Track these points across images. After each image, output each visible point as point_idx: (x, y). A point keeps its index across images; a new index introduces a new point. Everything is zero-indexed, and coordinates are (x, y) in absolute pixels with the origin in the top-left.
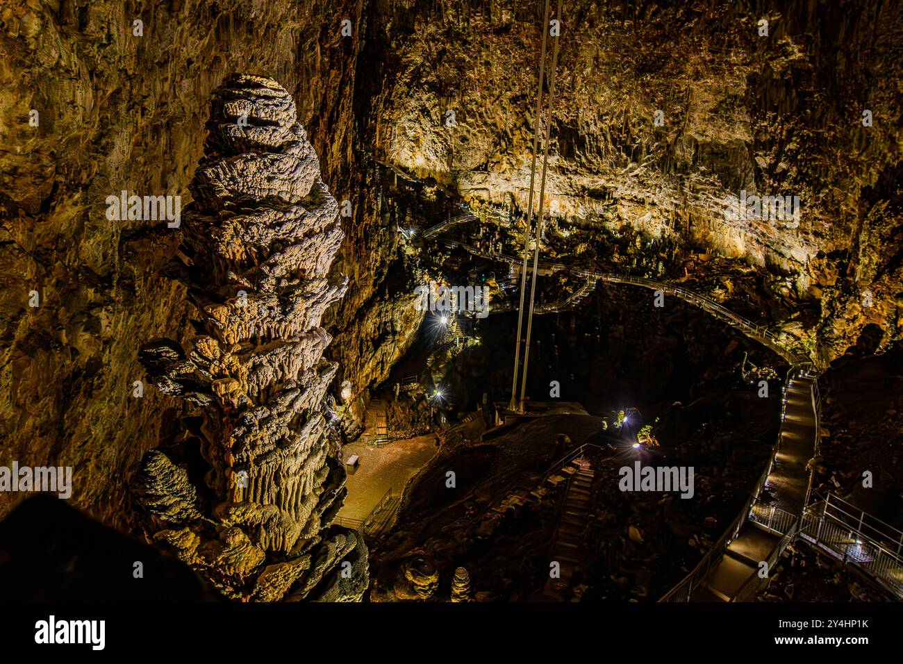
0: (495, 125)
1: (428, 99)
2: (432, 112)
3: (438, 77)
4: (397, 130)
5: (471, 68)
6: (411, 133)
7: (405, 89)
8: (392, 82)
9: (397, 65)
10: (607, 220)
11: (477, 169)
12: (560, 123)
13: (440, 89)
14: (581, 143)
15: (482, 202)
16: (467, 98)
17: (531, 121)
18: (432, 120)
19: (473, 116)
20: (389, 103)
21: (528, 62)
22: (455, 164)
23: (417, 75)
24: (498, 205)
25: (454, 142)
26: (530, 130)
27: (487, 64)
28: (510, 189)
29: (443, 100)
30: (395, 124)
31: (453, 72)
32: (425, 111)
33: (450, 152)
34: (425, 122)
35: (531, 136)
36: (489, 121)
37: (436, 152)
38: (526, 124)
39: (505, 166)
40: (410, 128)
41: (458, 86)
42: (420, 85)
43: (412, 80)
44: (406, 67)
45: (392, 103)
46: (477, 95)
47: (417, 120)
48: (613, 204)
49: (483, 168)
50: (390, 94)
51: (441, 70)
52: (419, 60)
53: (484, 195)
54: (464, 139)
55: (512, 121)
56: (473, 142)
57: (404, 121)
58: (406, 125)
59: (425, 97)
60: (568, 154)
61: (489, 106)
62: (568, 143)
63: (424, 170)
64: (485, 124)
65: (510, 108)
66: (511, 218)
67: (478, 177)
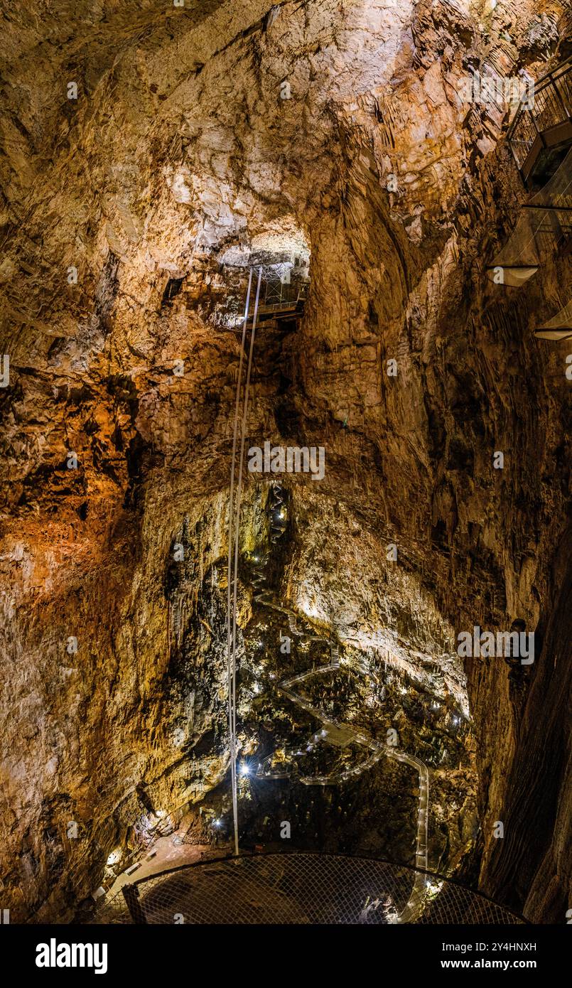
0: (361, 596)
1: (319, 571)
2: (321, 580)
3: (324, 557)
4: (301, 589)
5: (343, 555)
6: (310, 592)
7: (305, 561)
8: (299, 556)
9: (301, 545)
10: (435, 688)
11: (350, 625)
12: (399, 607)
13: (324, 565)
14: (413, 627)
15: (355, 649)
16: (342, 574)
17: (381, 600)
18: (320, 587)
19: (347, 588)
20: (296, 569)
21: (375, 559)
22: (336, 619)
23: (312, 554)
24: (364, 654)
25: (335, 603)
26: (380, 606)
27: (352, 553)
28: (372, 645)
29: (326, 575)
30: (300, 584)
31: (332, 556)
32: (317, 580)
33: (332, 610)
34: (317, 586)
35: (381, 612)
36: (358, 593)
37: (324, 608)
38: (378, 601)
39: (367, 629)
40: (310, 589)
41: (335, 566)
42: (313, 561)
43: (310, 555)
44: (306, 547)
45: (298, 570)
46: (348, 573)
47: (312, 584)
48: (441, 676)
49: (354, 625)
50: (297, 564)
51: (325, 553)
52: (314, 544)
53: (356, 645)
54: (342, 603)
55: (371, 596)
56: (347, 605)
57: (305, 582)
58: (307, 586)
59: (317, 569)
60: (404, 633)
61: (357, 582)
62: (404, 624)
63: (317, 618)
64: (355, 594)
65: (369, 587)
66: (371, 667)
67: (351, 631)
